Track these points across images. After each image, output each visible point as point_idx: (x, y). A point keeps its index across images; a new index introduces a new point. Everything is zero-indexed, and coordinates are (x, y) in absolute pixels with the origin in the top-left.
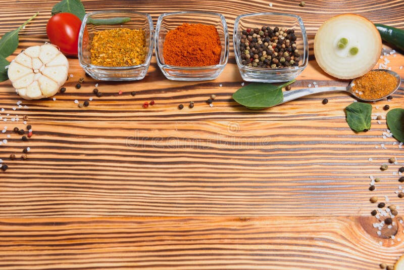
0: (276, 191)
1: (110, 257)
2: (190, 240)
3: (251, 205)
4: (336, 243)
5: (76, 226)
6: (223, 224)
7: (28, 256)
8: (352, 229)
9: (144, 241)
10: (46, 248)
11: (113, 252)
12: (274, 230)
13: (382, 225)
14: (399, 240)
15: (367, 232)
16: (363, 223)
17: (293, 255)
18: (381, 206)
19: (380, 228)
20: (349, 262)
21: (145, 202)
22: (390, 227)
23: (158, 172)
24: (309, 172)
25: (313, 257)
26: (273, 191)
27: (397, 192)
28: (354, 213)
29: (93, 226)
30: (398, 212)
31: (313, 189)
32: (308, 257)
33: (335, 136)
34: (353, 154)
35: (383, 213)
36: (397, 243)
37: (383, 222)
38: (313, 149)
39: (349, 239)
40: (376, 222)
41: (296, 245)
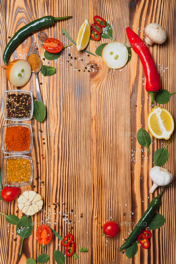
0: (80, 107)
1: (106, 168)
2: (100, 139)
3: (86, 117)
4: (100, 87)
5: (95, 181)
6: (93, 127)
7: (105, 197)
8: (95, 80)
9: (100, 156)
10: (102, 190)
11: (104, 167)
12: (96, 109)
13: (94, 69)
14: (99, 64)
15: (96, 75)
16: (93, 76)
17: (105, 102)
18: (86, 68)
19: (95, 70)
20: (107, 83)
21: (85, 156)
22: (94, 67)
23: (73, 152)
24: (73, 93)
25: (105, 95)
26: (80, 108)
27: (80, 61)
28: (88, 78)
29: (94, 175)
30: (88, 62)
31: (80, 93)
32: (105, 97)
33: (57, 82)
34: (65, 75)
35: (89, 68)
36: (100, 65)
37: (92, 69)
38: (62, 91)
39: (98, 82)
40: (92, 71)
41: (101, 101)
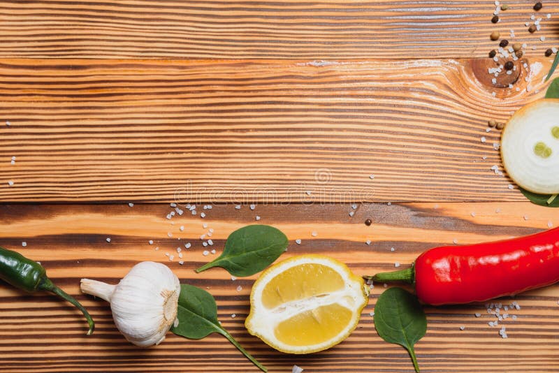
0: (365, 24)
1: (146, 113)
2: (249, 91)
3: (329, 43)
4: (437, 94)
5: (99, 71)
7: (43, 108)
8: (460, 76)
9: (189, 92)
10: (65, 99)
11: (150, 106)
13: (500, 71)
14: (518, 89)
15: (480, 80)
16: (477, 67)
17: (381, 111)
18: (504, 44)
19: (496, 75)
20: (451, 119)
21: (189, 39)
22: (509, 72)
25: (406, 113)
26: (361, 24)
27: (527, 24)
28: (466, 53)
29: (121, 71)
30: (524, 52)
31: (416, 21)
32: (400, 112)
35: (504, 53)
36: (514, 93)
37: (502, 66)
39: (454, 89)
40: (493, 66)
41: (386, 97)
